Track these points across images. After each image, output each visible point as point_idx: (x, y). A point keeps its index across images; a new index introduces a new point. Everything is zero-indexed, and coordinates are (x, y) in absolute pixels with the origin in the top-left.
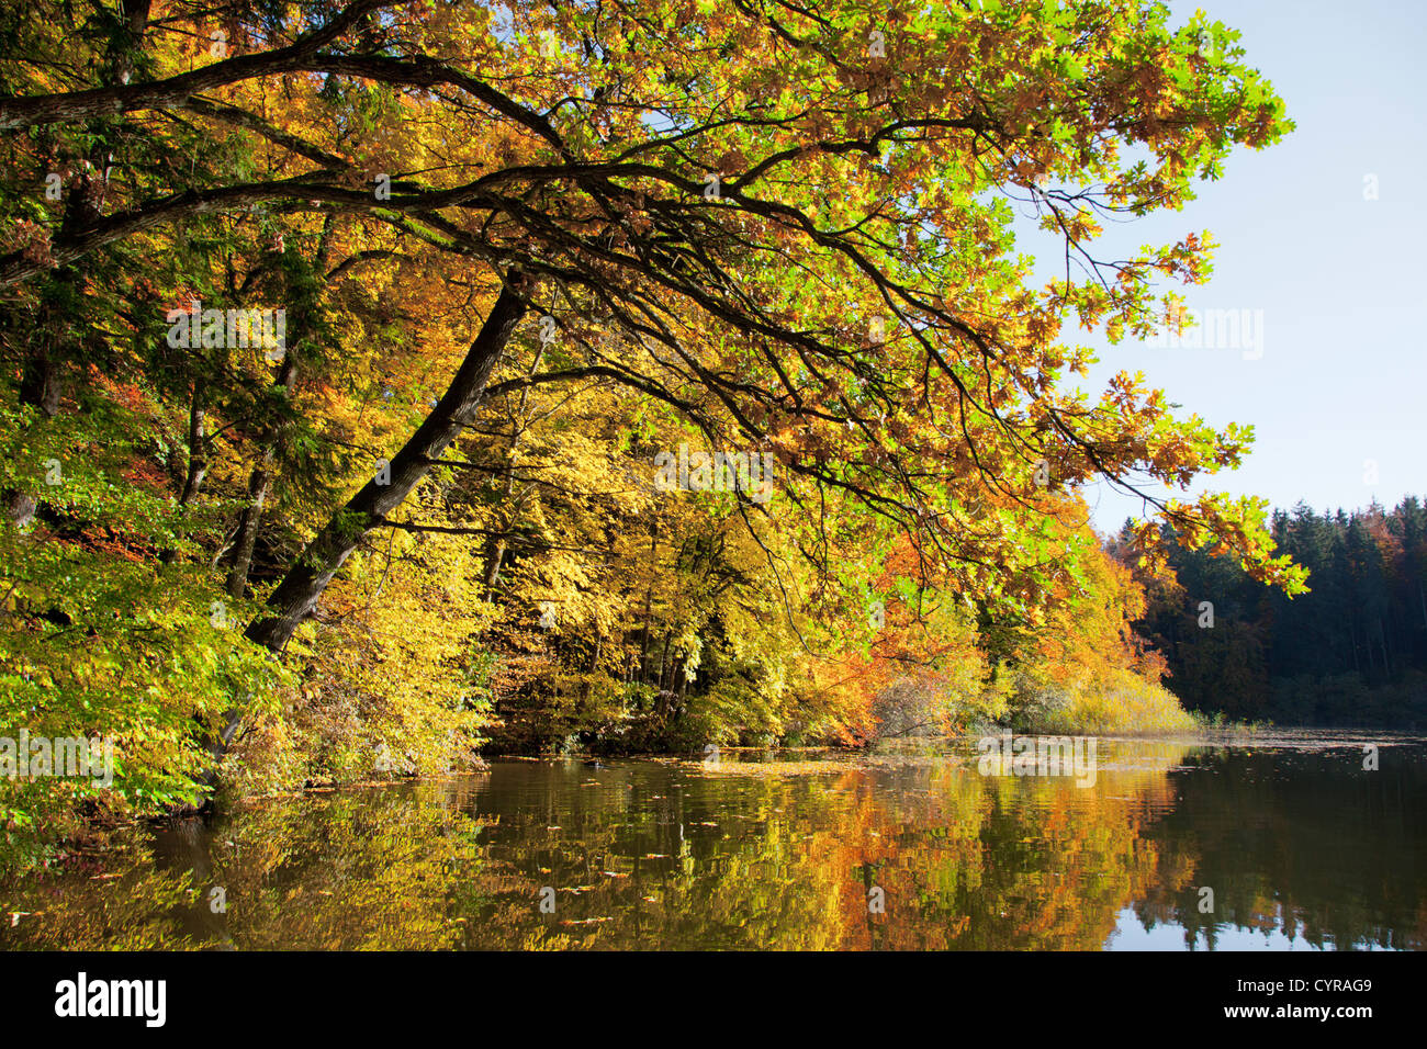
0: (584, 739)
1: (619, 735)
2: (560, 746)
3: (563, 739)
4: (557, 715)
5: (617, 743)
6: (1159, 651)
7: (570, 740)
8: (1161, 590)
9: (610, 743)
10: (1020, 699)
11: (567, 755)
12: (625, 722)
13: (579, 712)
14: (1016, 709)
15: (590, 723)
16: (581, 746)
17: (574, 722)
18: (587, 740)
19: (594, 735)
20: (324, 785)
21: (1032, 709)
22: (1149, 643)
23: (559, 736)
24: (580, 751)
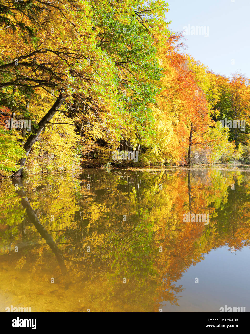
0: (112, 164)
1: (120, 163)
2: (106, 165)
3: (106, 164)
4: (105, 159)
5: (120, 165)
7: (108, 164)
9: (118, 165)
10: (246, 154)
11: (108, 168)
13: (109, 158)
14: (244, 157)
15: (113, 160)
16: (111, 166)
17: (108, 160)
18: (113, 164)
19: (114, 163)
20: (46, 172)
23: (105, 163)
24: (111, 167)
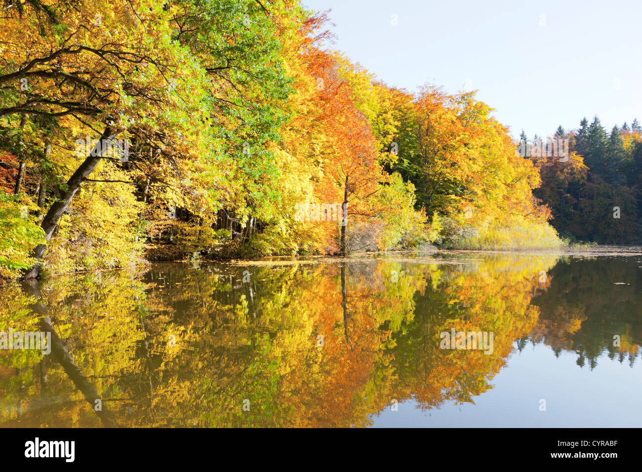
0: (202, 253)
1: (217, 251)
2: (191, 257)
3: (192, 254)
4: (189, 244)
5: (217, 255)
6: (547, 205)
7: (195, 254)
8: (572, 169)
9: (214, 255)
10: (446, 232)
11: (195, 261)
12: (219, 246)
13: (198, 242)
14: (444, 237)
15: (204, 247)
16: (201, 256)
17: (196, 246)
18: (204, 254)
19: (206, 252)
20: (82, 271)
21: (454, 237)
22: (541, 201)
23: (190, 252)
24: (200, 258)
